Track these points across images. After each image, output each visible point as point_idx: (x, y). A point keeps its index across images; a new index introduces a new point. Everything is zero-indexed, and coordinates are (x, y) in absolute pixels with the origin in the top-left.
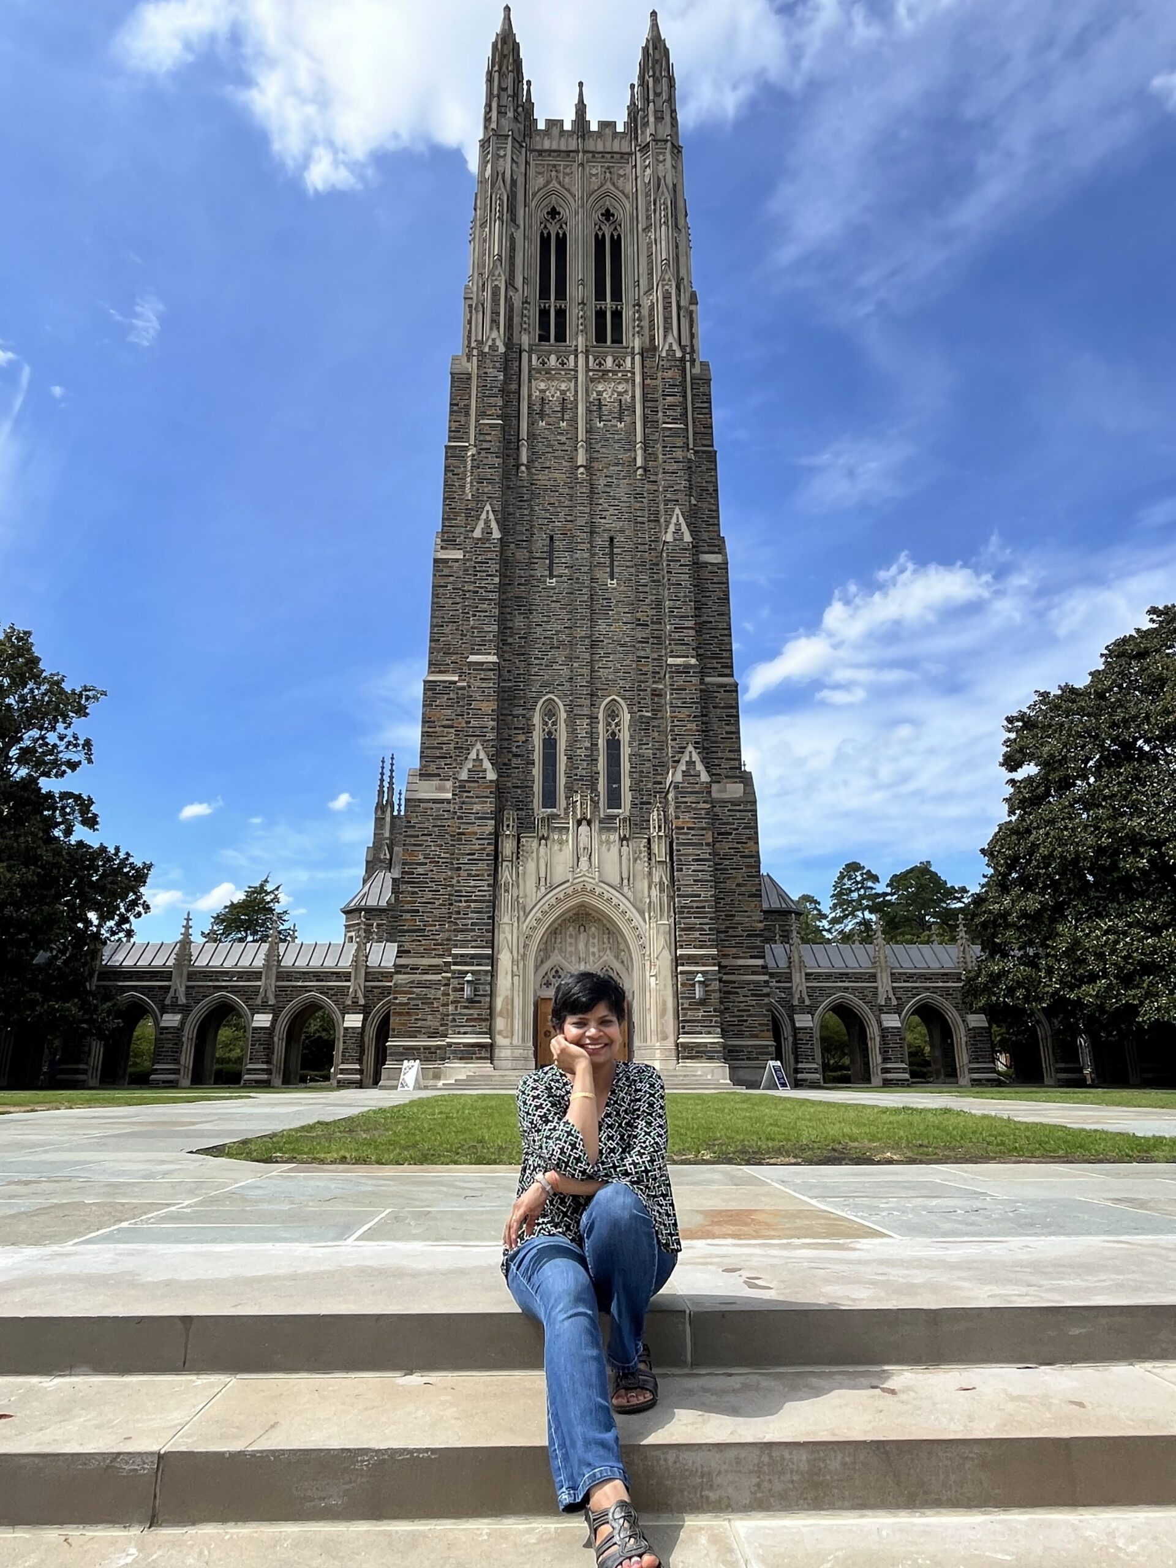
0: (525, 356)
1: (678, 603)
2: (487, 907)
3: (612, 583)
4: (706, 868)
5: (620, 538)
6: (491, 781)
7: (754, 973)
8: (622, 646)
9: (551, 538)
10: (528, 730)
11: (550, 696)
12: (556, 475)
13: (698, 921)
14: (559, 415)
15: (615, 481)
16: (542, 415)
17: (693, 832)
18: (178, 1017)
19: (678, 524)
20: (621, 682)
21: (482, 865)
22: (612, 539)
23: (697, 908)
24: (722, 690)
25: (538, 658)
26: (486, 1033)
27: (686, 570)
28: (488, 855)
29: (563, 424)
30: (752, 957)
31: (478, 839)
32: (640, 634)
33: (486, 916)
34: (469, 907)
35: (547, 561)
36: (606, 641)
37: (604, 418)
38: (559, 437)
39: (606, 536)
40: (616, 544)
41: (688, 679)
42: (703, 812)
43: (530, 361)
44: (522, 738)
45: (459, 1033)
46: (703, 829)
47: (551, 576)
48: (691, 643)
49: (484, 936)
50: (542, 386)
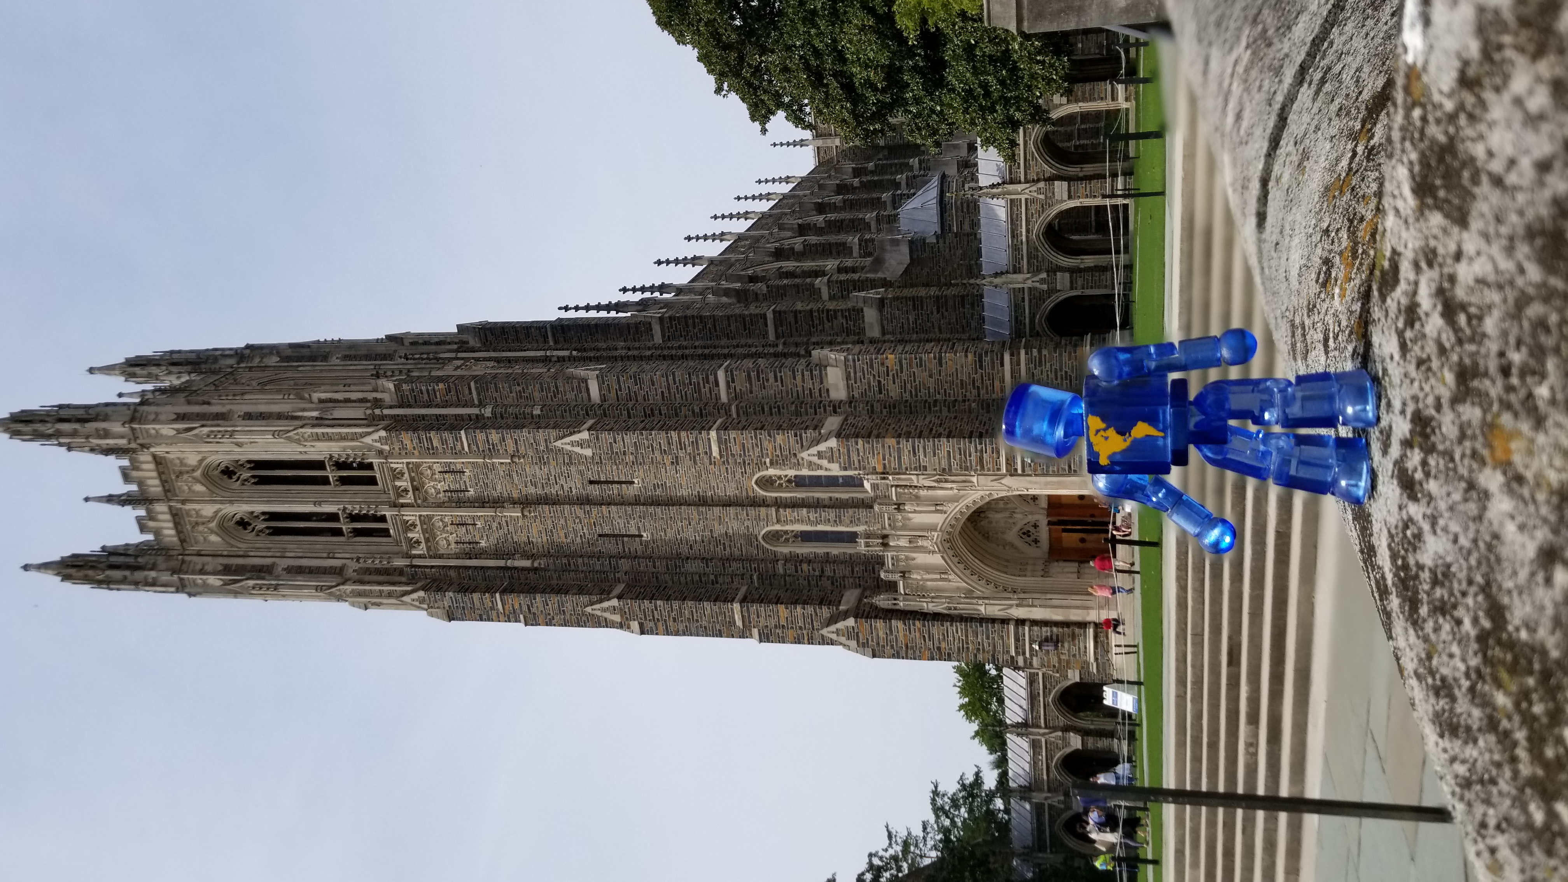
0: (416, 562)
2: (971, 627)
5: (590, 475)
6: (856, 622)
7: (1019, 364)
10: (796, 558)
13: (973, 454)
15: (529, 479)
19: (572, 444)
22: (591, 482)
23: (960, 454)
25: (725, 548)
26: (1085, 632)
27: (619, 438)
29: (479, 524)
30: (1002, 365)
31: (910, 633)
32: (688, 462)
33: (979, 629)
35: (626, 539)
38: (495, 528)
40: (596, 478)
43: (420, 556)
44: (805, 566)
45: (1085, 652)
46: (883, 446)
47: (640, 536)
49: (998, 628)
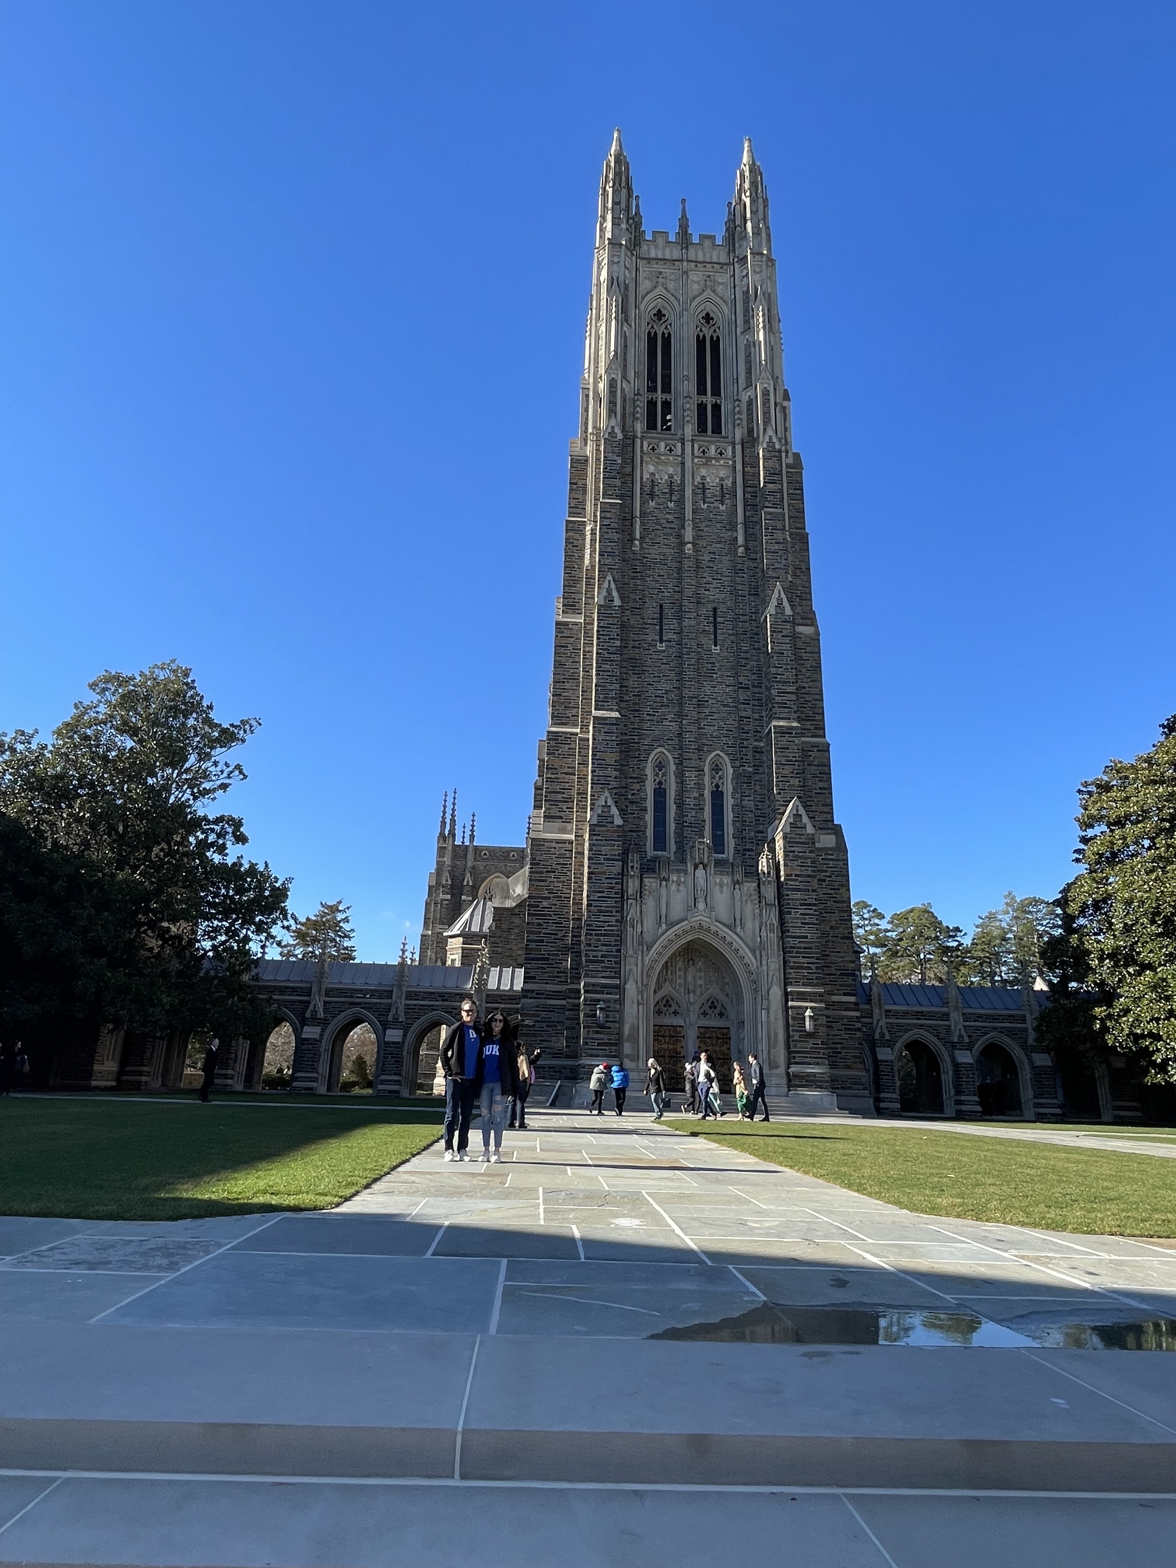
0: (638, 441)
1: (782, 669)
2: (615, 940)
3: (716, 650)
4: (812, 912)
5: (721, 609)
6: (618, 826)
7: (847, 1009)
8: (724, 706)
10: (641, 780)
11: (660, 749)
12: (665, 550)
13: (806, 960)
14: (668, 496)
15: (717, 557)
16: (652, 495)
17: (800, 879)
18: (318, 1030)
19: (780, 599)
20: (724, 739)
21: (611, 902)
22: (715, 609)
23: (805, 948)
24: (815, 749)
25: (650, 715)
27: (787, 640)
28: (616, 893)
29: (671, 505)
30: (845, 994)
31: (606, 878)
32: (742, 695)
33: (613, 949)
34: (599, 940)
35: (658, 627)
36: (711, 701)
37: (707, 500)
38: (667, 516)
39: (710, 607)
40: (719, 614)
41: (791, 739)
42: (809, 861)
43: (642, 447)
44: (637, 786)
45: (591, 1056)
46: (809, 876)
47: (661, 641)
48: (792, 706)
49: (613, 968)
50: (652, 469)
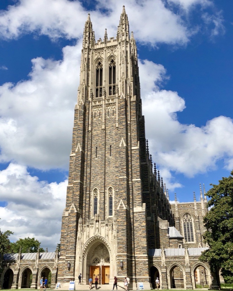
3: (110, 157)
5: (113, 146)
9: (97, 147)
10: (90, 197)
11: (96, 188)
12: (98, 132)
13: (122, 246)
14: (99, 116)
15: (111, 131)
16: (95, 117)
18: (18, 272)
19: (122, 142)
20: (112, 183)
23: (122, 242)
25: (93, 178)
27: (124, 153)
30: (144, 254)
31: (72, 227)
33: (73, 246)
34: (70, 244)
37: (109, 115)
38: (99, 122)
39: (109, 145)
41: (124, 182)
42: (124, 217)
43: (92, 104)
44: (88, 199)
45: (67, 276)
46: (124, 221)
47: (96, 157)
49: (73, 252)
50: (95, 110)
